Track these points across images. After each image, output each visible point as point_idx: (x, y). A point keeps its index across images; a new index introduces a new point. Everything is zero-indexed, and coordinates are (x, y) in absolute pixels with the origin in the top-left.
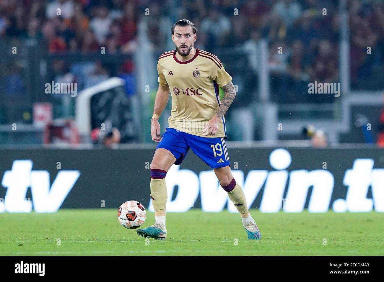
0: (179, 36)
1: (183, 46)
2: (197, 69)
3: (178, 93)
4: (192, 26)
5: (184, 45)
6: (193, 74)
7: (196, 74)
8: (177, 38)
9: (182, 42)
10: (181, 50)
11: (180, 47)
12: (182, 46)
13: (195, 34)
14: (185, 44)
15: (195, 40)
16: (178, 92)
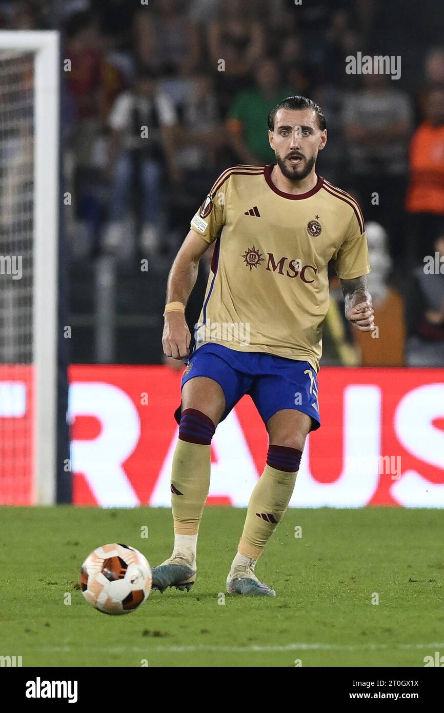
0: (285, 133)
1: (295, 154)
2: (317, 217)
3: (257, 263)
4: (316, 110)
5: (298, 153)
6: (309, 227)
7: (313, 227)
8: (282, 137)
9: (292, 145)
10: (289, 165)
11: (286, 158)
12: (291, 154)
13: (323, 130)
14: (299, 151)
15: (324, 145)
16: (256, 260)
